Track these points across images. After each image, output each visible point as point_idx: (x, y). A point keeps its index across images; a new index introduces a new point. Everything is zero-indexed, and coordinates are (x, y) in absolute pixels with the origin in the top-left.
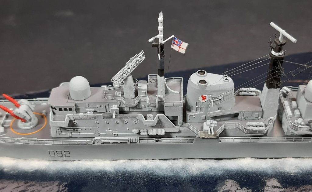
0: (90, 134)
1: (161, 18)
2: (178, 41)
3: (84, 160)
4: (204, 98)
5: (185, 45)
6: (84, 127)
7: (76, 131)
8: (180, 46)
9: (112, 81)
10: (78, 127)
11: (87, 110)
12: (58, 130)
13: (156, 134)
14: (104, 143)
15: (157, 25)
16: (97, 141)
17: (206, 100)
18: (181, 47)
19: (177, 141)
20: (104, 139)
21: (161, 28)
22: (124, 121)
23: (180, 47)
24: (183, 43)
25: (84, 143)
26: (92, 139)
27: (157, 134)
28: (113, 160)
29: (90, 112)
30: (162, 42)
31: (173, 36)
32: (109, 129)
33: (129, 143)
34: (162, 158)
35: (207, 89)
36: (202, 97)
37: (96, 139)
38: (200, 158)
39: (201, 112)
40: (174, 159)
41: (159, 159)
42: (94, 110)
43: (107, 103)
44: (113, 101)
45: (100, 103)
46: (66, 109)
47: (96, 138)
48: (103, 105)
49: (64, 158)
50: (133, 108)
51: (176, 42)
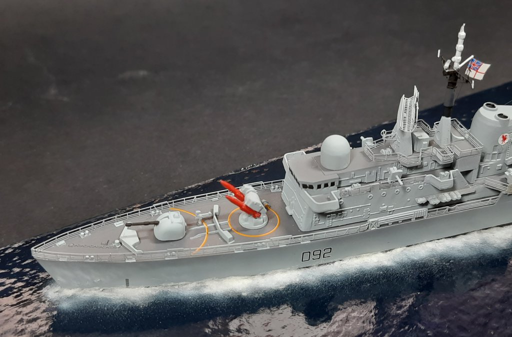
0: (358, 217)
1: (462, 34)
2: (477, 63)
3: (347, 258)
4: (504, 138)
5: (485, 67)
6: (352, 208)
7: (340, 215)
8: (478, 69)
9: (382, 134)
10: (343, 209)
11: (351, 182)
12: (316, 218)
13: (439, 202)
14: (381, 226)
15: (456, 42)
16: (373, 224)
17: (506, 141)
19: (473, 205)
20: (382, 219)
21: (460, 46)
22: (406, 188)
23: (477, 71)
24: (484, 64)
25: (356, 230)
26: (365, 222)
27: (441, 203)
28: (386, 251)
29: (356, 185)
30: (457, 66)
31: (472, 57)
32: (384, 204)
33: (413, 220)
34: (450, 236)
35: (510, 125)
36: (503, 137)
37: (373, 222)
38: (497, 226)
39: (498, 160)
40: (465, 234)
41: (446, 238)
42: (360, 180)
43: (380, 168)
44: (387, 163)
45: (370, 168)
46: (326, 185)
47: (371, 220)
48: (373, 171)
49: (322, 260)
50: (411, 168)
51: (474, 65)
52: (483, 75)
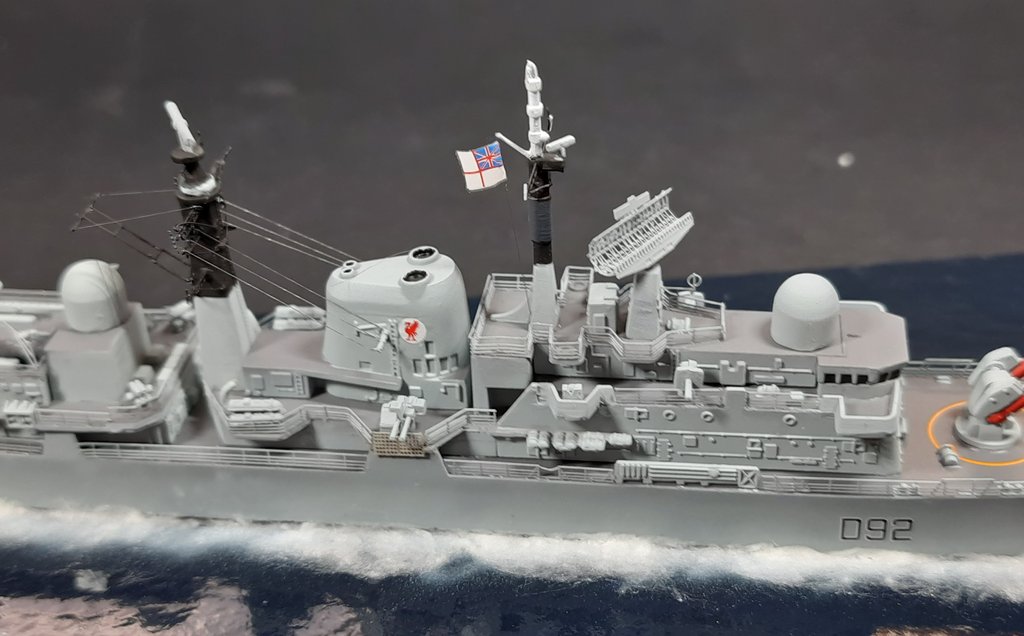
1: (533, 82)
18: (483, 173)
23: (480, 171)
52: (481, 187)
